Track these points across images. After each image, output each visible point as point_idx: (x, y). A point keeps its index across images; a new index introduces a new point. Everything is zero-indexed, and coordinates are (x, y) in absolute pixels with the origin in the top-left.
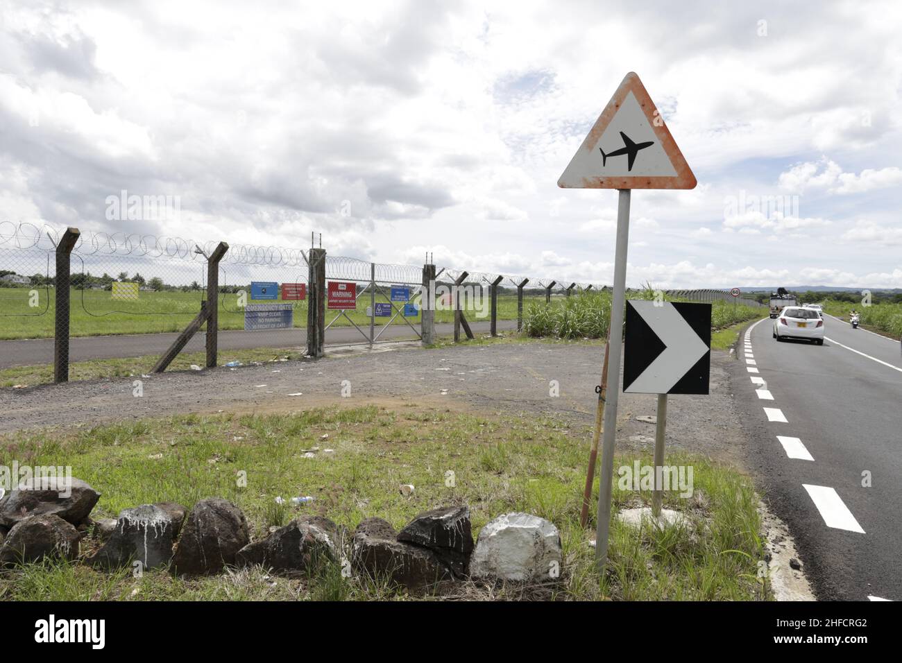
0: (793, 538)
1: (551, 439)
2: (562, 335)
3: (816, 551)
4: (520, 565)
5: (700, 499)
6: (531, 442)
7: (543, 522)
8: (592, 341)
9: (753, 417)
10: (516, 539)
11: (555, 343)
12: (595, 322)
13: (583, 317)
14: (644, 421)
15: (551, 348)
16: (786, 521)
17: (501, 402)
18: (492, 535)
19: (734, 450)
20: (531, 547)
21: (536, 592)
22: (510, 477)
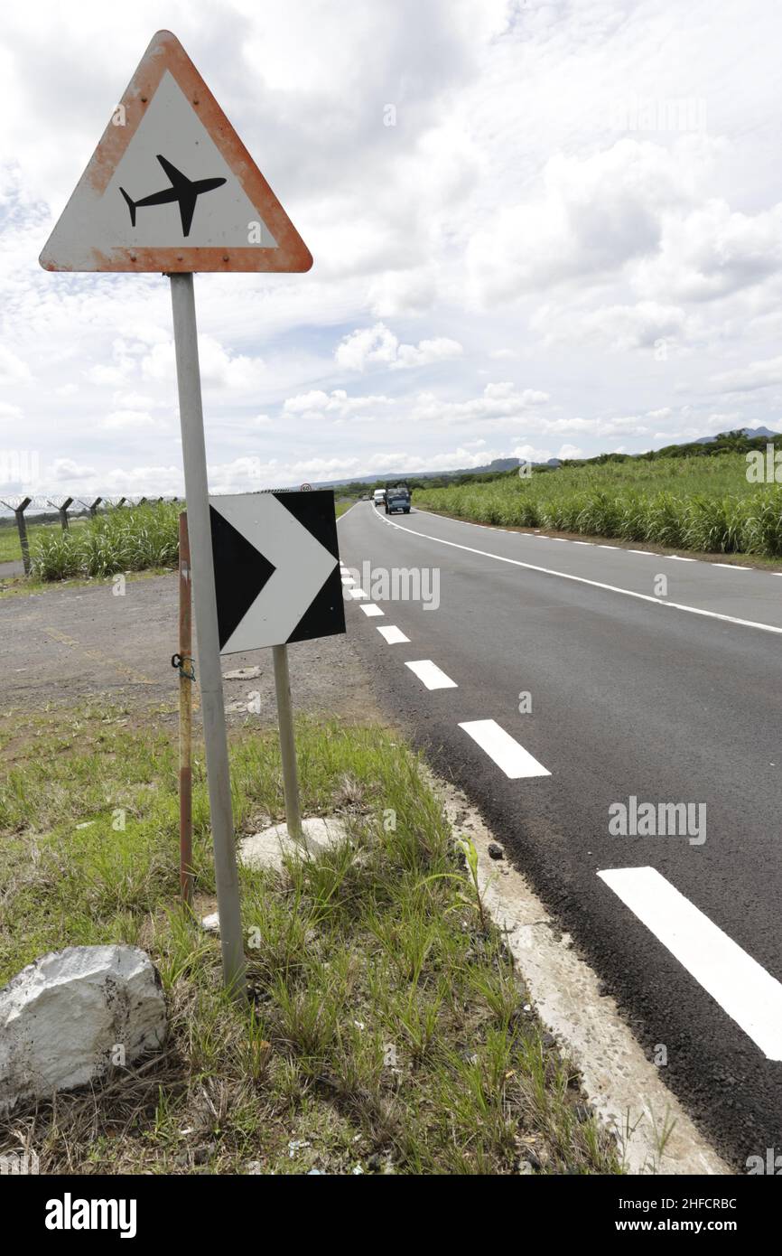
0: (476, 810)
1: (102, 740)
2: (93, 573)
3: (514, 823)
4: (83, 1052)
5: (349, 788)
6: (69, 753)
7: (117, 953)
8: (137, 574)
9: (368, 643)
10: (66, 1006)
11: (84, 585)
12: (137, 548)
13: (120, 543)
14: (235, 678)
15: (80, 594)
16: (460, 784)
17: (10, 693)
18: (10, 1019)
19: (362, 694)
20: (101, 1010)
21: (125, 1096)
22: (41, 831)
